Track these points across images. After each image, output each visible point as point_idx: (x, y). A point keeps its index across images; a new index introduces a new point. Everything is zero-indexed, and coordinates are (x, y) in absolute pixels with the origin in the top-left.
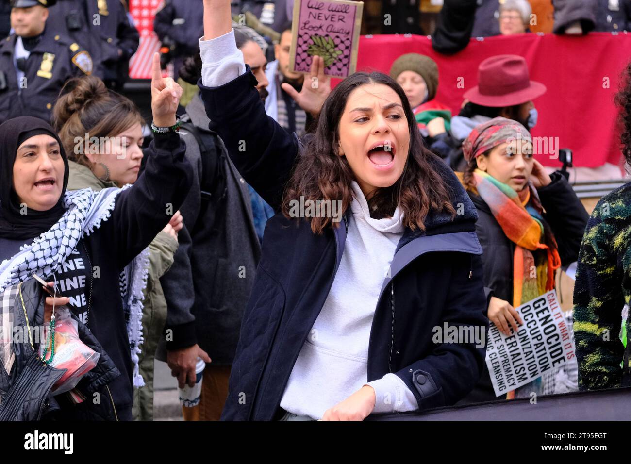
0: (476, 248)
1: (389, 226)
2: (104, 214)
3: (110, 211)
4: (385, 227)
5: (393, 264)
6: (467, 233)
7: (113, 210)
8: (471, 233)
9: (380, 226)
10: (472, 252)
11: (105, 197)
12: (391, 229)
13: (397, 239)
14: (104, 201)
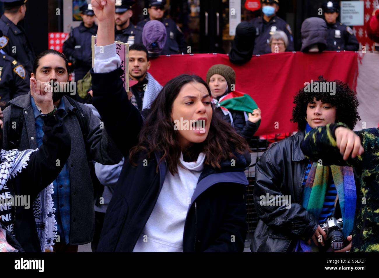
0: (245, 181)
1: (195, 166)
2: (24, 164)
3: (27, 161)
4: (192, 167)
5: (196, 190)
6: (239, 172)
7: (29, 161)
8: (242, 172)
9: (190, 166)
10: (242, 183)
11: (25, 154)
12: (196, 168)
13: (199, 175)
14: (24, 156)
